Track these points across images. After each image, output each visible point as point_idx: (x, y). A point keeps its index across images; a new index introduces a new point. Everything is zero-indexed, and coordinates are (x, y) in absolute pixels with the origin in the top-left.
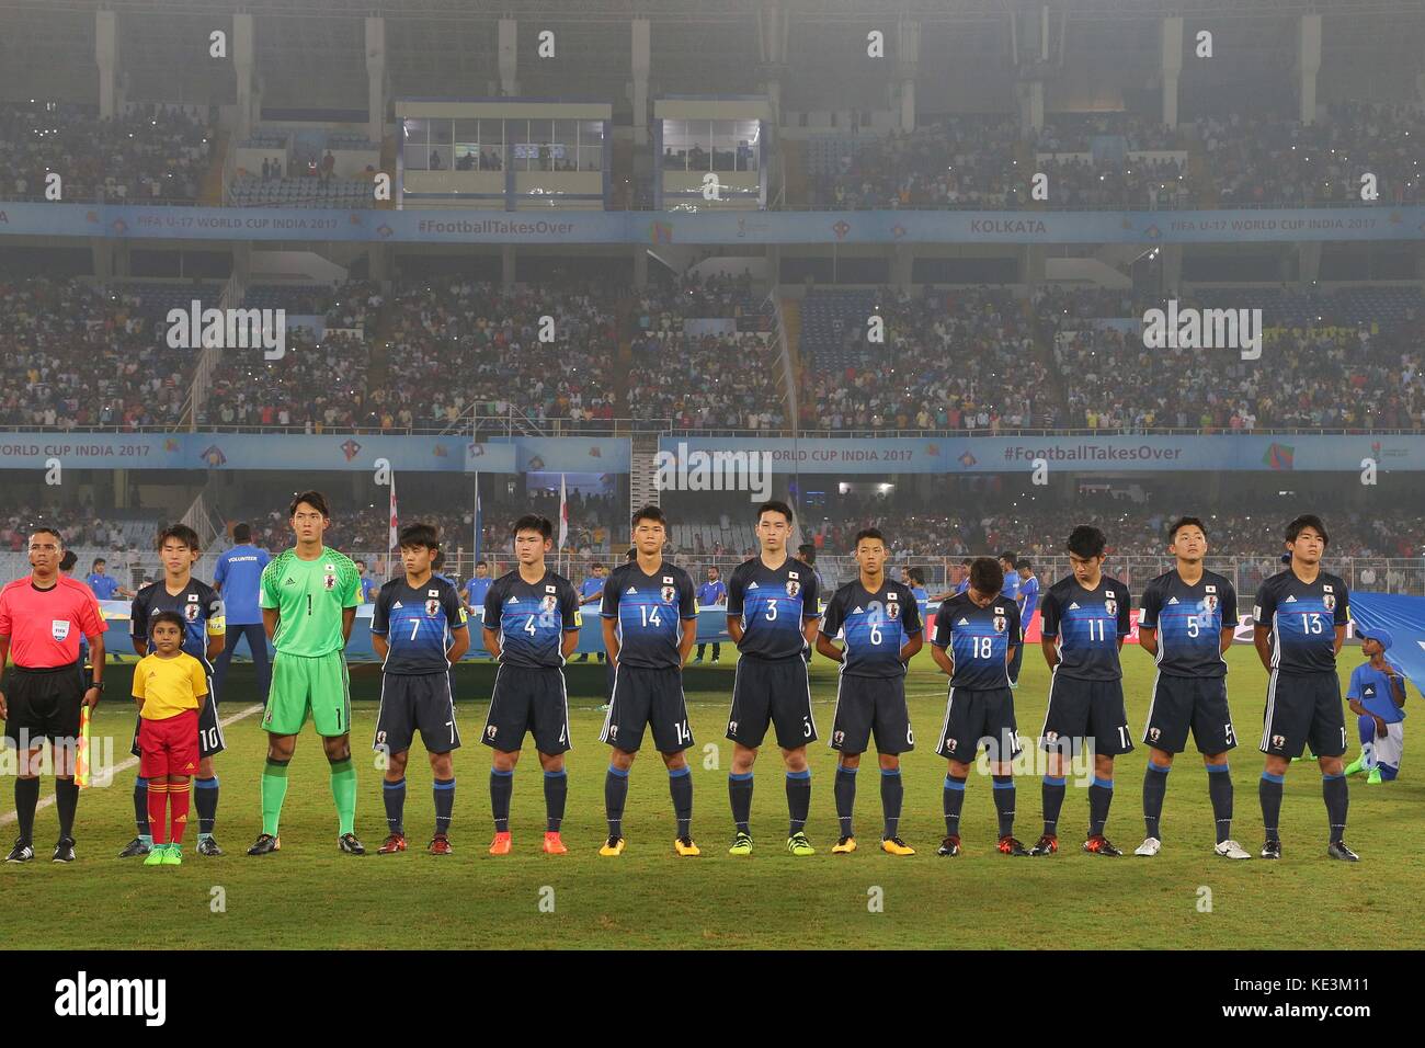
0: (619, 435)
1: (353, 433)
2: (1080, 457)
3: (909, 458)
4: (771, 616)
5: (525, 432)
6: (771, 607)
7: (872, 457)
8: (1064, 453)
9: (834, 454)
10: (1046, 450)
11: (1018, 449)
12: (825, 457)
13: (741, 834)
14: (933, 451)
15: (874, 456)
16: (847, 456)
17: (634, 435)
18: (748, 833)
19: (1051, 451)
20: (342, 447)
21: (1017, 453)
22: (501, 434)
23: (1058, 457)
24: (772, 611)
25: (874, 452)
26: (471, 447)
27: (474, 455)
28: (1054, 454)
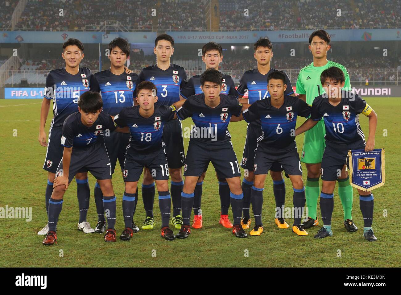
0: (154, 31)
1: (65, 31)
2: (303, 37)
3: (247, 38)
4: (164, 94)
5: (122, 30)
6: (164, 90)
7: (235, 38)
8: (298, 36)
9: (223, 37)
10: (292, 35)
11: (283, 35)
12: (220, 38)
13: (148, 217)
14: (255, 35)
15: (236, 37)
16: (227, 37)
17: (158, 31)
18: (152, 216)
19: (293, 35)
20: (62, 36)
21: (283, 36)
22: (115, 31)
23: (295, 37)
24: (165, 92)
25: (236, 36)
26: (104, 35)
27: (105, 38)
28: (294, 36)
